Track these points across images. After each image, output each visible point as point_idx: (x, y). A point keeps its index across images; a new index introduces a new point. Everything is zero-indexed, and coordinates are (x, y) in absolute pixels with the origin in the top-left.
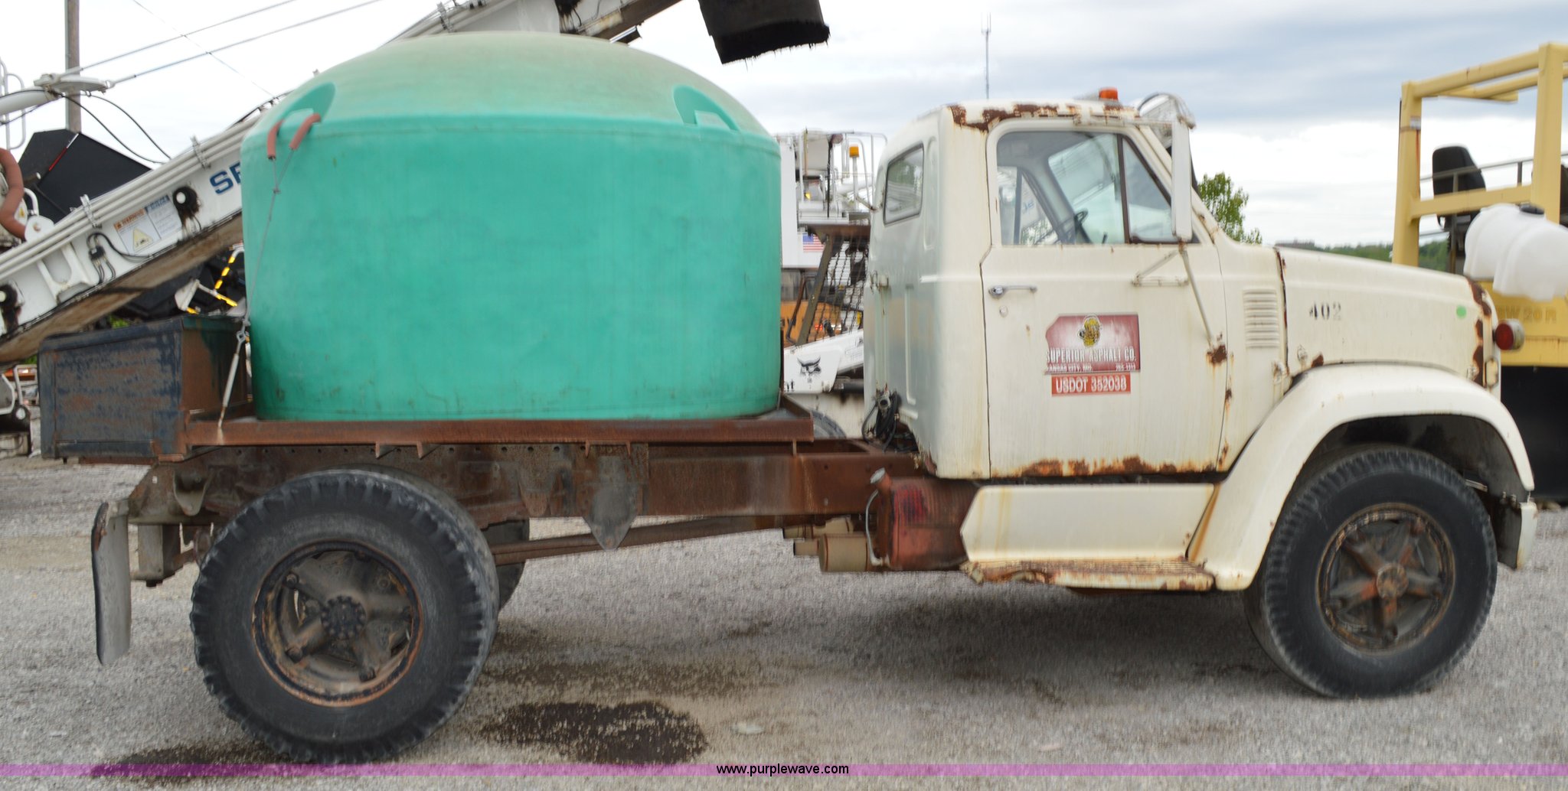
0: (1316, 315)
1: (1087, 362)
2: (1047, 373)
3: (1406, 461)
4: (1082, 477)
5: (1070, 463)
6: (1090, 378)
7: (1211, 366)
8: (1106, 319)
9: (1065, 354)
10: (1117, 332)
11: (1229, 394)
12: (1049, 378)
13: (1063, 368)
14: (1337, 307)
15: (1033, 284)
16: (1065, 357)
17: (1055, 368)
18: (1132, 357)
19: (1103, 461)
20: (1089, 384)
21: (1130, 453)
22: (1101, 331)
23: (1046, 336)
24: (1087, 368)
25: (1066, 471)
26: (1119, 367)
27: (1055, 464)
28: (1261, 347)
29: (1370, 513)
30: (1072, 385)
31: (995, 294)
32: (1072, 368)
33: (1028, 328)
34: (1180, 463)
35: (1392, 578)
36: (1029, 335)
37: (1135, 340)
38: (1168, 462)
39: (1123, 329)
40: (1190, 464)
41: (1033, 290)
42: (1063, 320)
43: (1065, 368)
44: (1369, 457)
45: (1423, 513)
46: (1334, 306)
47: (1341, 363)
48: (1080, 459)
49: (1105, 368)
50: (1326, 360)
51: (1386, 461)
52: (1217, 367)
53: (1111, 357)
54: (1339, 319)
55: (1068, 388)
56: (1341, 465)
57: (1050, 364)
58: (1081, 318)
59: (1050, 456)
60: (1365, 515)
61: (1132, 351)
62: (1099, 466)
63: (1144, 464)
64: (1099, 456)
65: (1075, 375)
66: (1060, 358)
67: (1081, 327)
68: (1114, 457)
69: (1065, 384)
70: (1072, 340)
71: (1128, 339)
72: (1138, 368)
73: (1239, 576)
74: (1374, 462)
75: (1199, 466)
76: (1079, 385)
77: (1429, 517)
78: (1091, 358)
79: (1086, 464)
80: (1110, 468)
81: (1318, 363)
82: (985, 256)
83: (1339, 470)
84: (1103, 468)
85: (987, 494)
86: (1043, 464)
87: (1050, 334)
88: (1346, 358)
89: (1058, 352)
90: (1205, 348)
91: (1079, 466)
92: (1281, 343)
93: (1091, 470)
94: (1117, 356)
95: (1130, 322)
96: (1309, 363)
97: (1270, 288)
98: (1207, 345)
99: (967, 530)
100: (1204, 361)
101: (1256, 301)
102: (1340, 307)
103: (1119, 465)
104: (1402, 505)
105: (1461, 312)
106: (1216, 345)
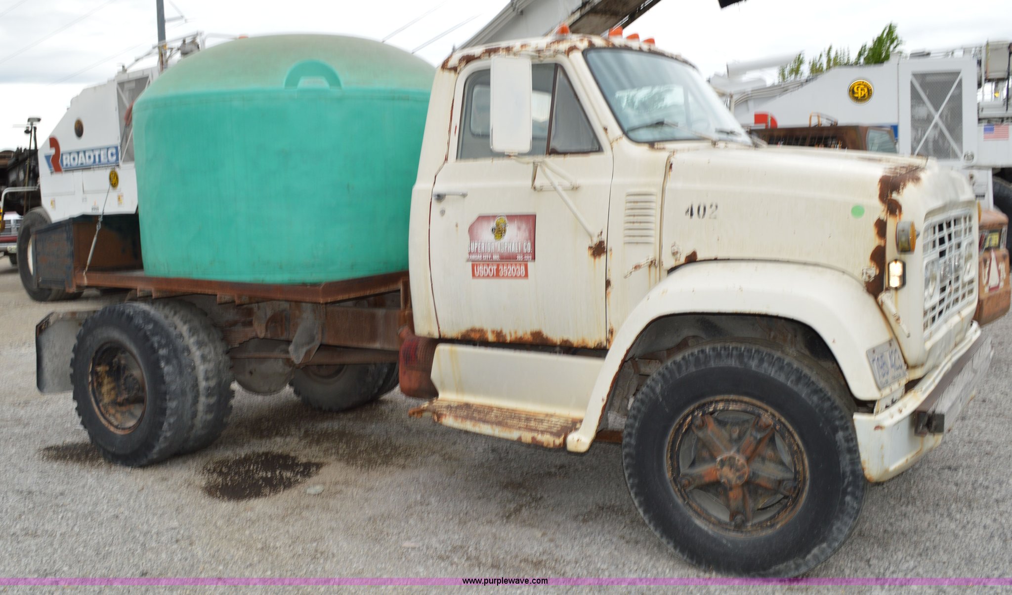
0: (692, 215)
1: (496, 252)
2: (468, 260)
3: (751, 357)
4: (501, 343)
5: (493, 332)
6: (498, 266)
7: (592, 259)
8: (511, 218)
9: (481, 245)
10: (519, 228)
11: (608, 283)
12: (470, 264)
13: (479, 257)
14: (714, 207)
15: (464, 191)
16: (481, 248)
17: (473, 257)
18: (529, 249)
19: (516, 333)
20: (498, 270)
21: (535, 328)
22: (507, 228)
23: (469, 231)
24: (496, 257)
25: (491, 338)
26: (519, 257)
27: (481, 331)
28: (637, 243)
29: (717, 402)
30: (486, 271)
31: (440, 197)
32: (486, 257)
33: (457, 226)
34: (575, 339)
35: (731, 467)
36: (457, 230)
37: (532, 235)
38: (565, 337)
39: (524, 226)
40: (583, 341)
41: (464, 195)
42: (482, 218)
43: (481, 256)
44: (714, 349)
45: (771, 410)
46: (711, 206)
47: (716, 259)
48: (499, 330)
49: (509, 258)
50: (700, 256)
51: (729, 355)
52: (597, 259)
53: (514, 249)
54: (715, 218)
55: (483, 273)
56: (686, 354)
57: (470, 253)
58: (494, 217)
59: (478, 326)
60: (711, 403)
61: (529, 244)
62: (513, 336)
63: (547, 338)
64: (513, 330)
65: (489, 262)
66: (477, 249)
67: (493, 224)
68: (522, 329)
69: (481, 269)
70: (486, 234)
71: (526, 234)
72: (534, 258)
73: (578, 440)
74: (718, 355)
75: (591, 343)
76: (491, 270)
77: (777, 414)
78: (499, 250)
79: (504, 334)
80: (521, 338)
81: (692, 259)
82: (440, 170)
83: (684, 358)
84: (516, 338)
85: (441, 349)
86: (473, 330)
87: (471, 230)
88: (720, 256)
89: (476, 244)
90: (588, 243)
91: (499, 334)
92: (654, 240)
93: (508, 339)
94: (518, 248)
95: (530, 220)
96: (682, 260)
97: (652, 190)
98: (590, 241)
99: (435, 375)
100: (587, 254)
101: (637, 202)
102: (717, 207)
103: (528, 337)
104: (746, 399)
105: (858, 211)
106: (596, 240)
